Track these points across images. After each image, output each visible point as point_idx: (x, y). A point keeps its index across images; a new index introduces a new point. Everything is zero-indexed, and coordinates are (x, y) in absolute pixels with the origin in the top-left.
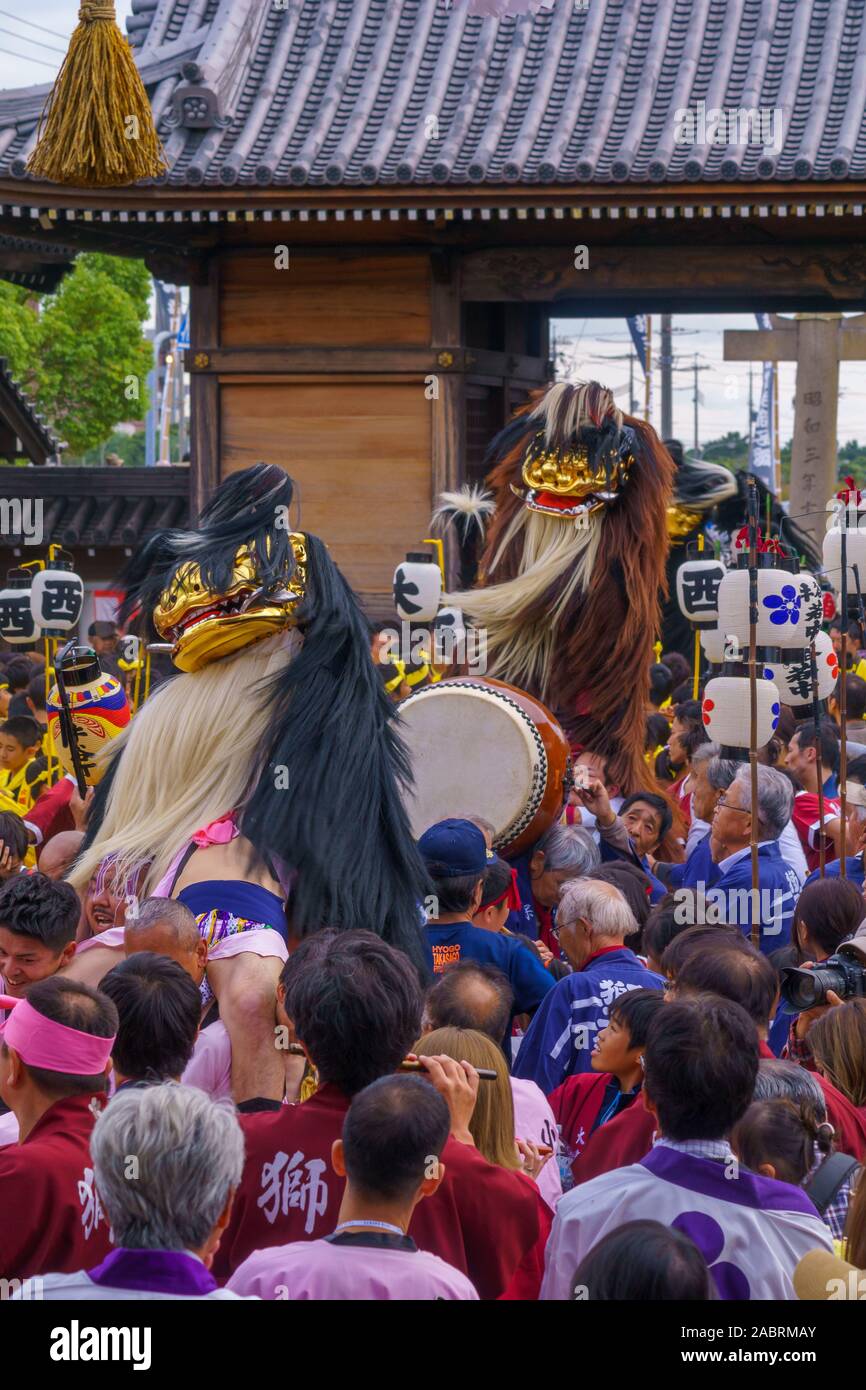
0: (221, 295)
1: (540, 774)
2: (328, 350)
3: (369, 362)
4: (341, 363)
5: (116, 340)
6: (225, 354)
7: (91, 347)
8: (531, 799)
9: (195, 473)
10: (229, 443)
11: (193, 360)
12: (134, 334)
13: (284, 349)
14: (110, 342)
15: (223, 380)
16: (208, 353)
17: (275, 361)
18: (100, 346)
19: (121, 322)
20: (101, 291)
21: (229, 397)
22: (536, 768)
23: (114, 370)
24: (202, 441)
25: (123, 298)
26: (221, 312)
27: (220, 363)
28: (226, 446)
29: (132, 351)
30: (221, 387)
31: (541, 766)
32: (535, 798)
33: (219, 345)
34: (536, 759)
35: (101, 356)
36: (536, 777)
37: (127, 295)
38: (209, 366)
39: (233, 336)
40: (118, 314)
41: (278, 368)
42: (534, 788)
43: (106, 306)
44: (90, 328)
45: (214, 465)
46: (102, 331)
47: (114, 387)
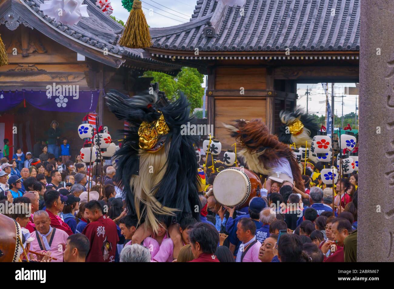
0: (215, 77)
5: (195, 88)
6: (216, 91)
7: (189, 90)
8: (247, 194)
9: (208, 120)
10: (217, 113)
11: (208, 93)
12: (199, 87)
13: (230, 91)
14: (194, 89)
16: (212, 91)
17: (228, 93)
18: (191, 90)
19: (196, 84)
20: (192, 77)
21: (217, 102)
22: (248, 187)
23: (194, 96)
24: (210, 112)
25: (197, 78)
26: (215, 82)
27: (215, 94)
28: (216, 114)
29: (199, 91)
30: (215, 99)
33: (215, 89)
34: (248, 184)
35: (191, 92)
36: (248, 189)
37: (198, 78)
38: (212, 94)
39: (219, 87)
40: (196, 82)
41: (230, 95)
42: (248, 191)
43: (193, 80)
44: (189, 85)
45: (213, 119)
46: (192, 87)
47: (194, 100)
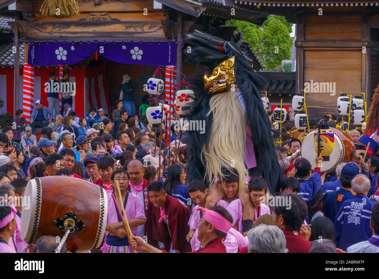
0: (305, 26)
1: (343, 152)
2: (334, 41)
3: (345, 44)
4: (337, 44)
5: (283, 38)
6: (306, 42)
7: (276, 40)
8: (340, 159)
9: (297, 74)
10: (307, 66)
11: (297, 43)
12: (288, 36)
13: (321, 41)
14: (281, 39)
15: (305, 49)
16: (301, 42)
17: (319, 44)
18: (278, 40)
19: (284, 33)
20: (279, 25)
21: (307, 53)
22: (341, 151)
23: (282, 46)
24: (299, 66)
25: (285, 27)
26: (305, 31)
27: (304, 44)
28: (306, 67)
29: (287, 41)
30: (305, 51)
31: (343, 150)
32: (341, 158)
33: (304, 40)
34: (341, 148)
35: (278, 42)
36: (341, 153)
37: (286, 26)
38: (302, 45)
39: (308, 37)
40: (283, 31)
41: (320, 46)
42: (341, 156)
43: (280, 29)
44: (276, 35)
45: (302, 72)
46: (279, 36)
47: (282, 50)
